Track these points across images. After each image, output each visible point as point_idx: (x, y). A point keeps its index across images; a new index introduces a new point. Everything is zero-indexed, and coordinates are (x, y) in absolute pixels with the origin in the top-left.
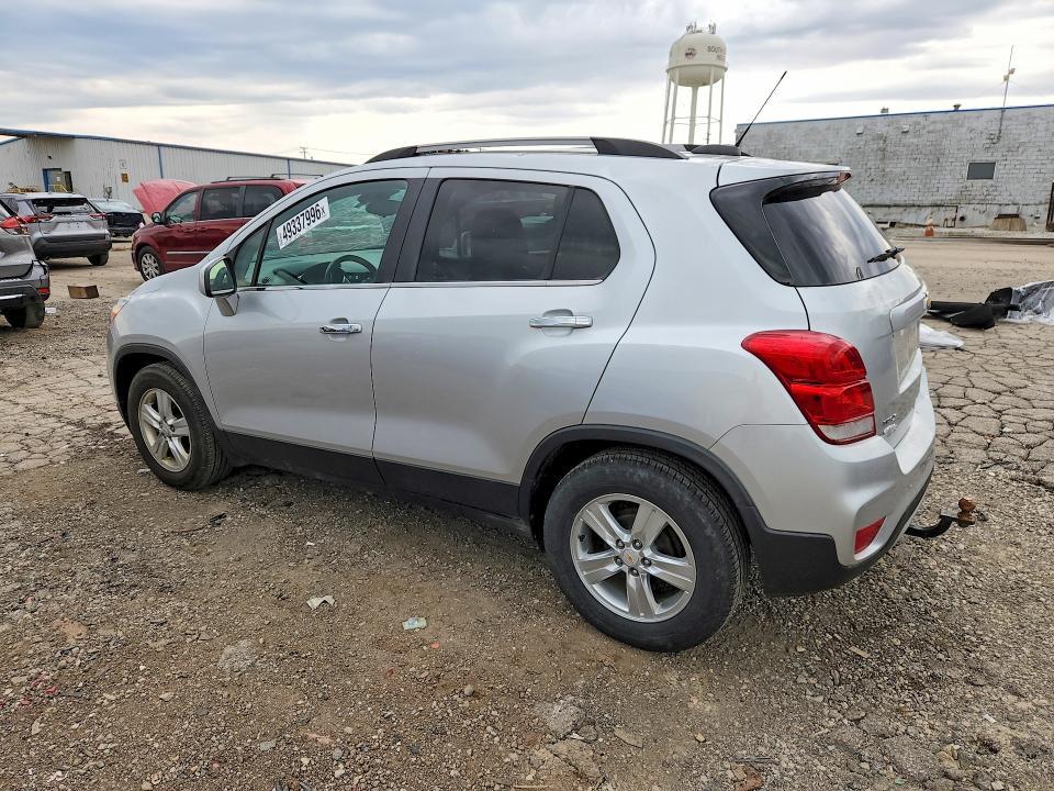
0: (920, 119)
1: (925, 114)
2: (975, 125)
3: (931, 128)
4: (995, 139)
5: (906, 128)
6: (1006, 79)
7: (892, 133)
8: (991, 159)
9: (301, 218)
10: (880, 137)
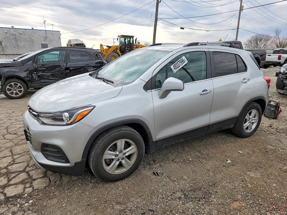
0: (24, 31)
1: (25, 29)
2: (39, 34)
3: (28, 33)
4: (46, 38)
5: (21, 33)
6: (44, 23)
7: (16, 33)
8: (46, 43)
9: (178, 63)
10: (13, 34)
